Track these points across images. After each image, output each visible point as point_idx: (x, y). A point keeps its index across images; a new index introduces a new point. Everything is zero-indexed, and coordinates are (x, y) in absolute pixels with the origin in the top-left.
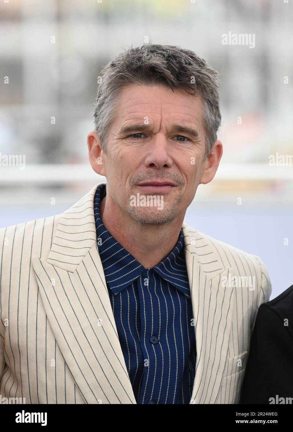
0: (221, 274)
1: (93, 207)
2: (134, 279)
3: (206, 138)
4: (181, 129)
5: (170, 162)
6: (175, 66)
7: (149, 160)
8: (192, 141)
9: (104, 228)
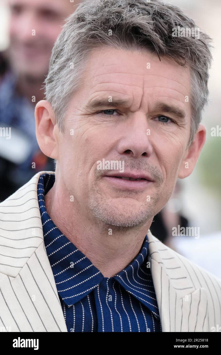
0: (193, 294)
1: (37, 198)
2: (91, 289)
3: (191, 120)
4: (166, 108)
5: (150, 149)
6: (163, 27)
7: (124, 145)
8: (177, 124)
9: (52, 224)
